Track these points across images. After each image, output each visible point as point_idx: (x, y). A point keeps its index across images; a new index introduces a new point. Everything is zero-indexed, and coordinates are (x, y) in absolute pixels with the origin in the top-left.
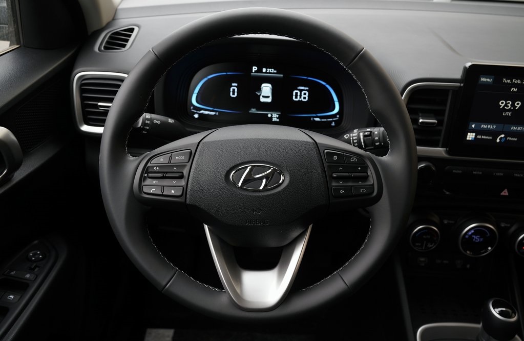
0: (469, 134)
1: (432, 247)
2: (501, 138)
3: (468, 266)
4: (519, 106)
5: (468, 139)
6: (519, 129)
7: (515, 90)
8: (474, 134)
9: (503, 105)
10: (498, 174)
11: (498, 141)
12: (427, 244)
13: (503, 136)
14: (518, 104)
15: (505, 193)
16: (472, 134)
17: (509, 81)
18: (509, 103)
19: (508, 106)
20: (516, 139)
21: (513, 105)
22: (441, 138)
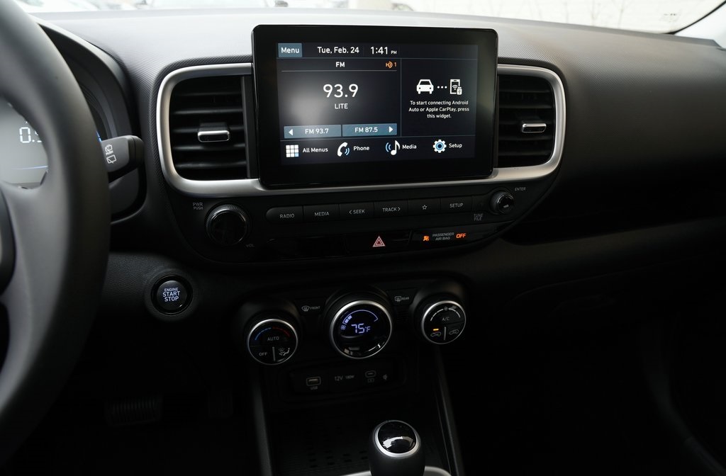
0: (288, 147)
1: (287, 356)
2: (343, 149)
3: (385, 377)
4: (356, 91)
5: (288, 156)
6: (367, 130)
7: (343, 65)
8: (297, 146)
9: (330, 91)
10: (356, 212)
11: (340, 154)
12: (277, 352)
13: (345, 144)
14: (354, 88)
15: (379, 243)
16: (292, 147)
17: (328, 50)
18: (339, 88)
19: (339, 94)
20: (368, 148)
21: (346, 90)
22: (246, 163)
